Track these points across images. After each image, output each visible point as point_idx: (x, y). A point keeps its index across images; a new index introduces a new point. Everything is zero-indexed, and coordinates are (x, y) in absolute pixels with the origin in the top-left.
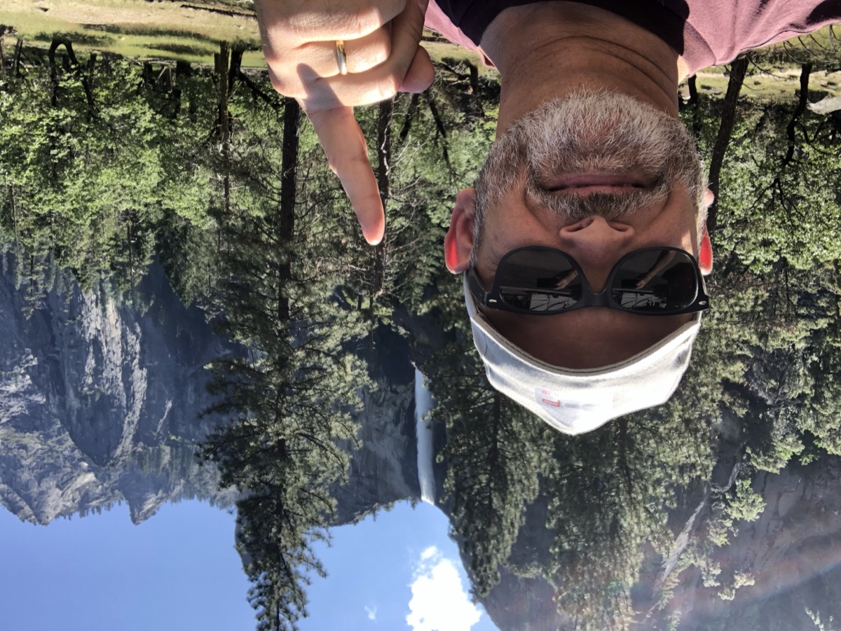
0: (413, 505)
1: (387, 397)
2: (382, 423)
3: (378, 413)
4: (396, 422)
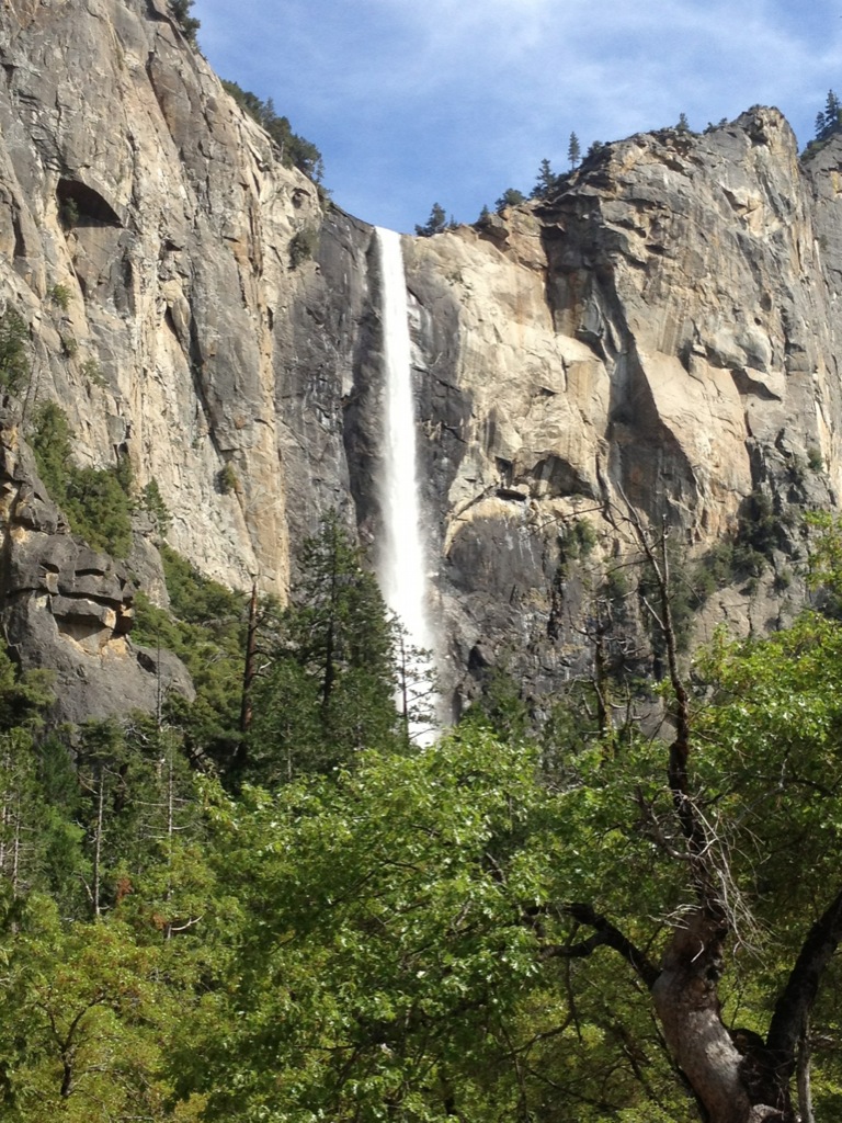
2: (536, 413)
3: (552, 435)
4: (494, 419)
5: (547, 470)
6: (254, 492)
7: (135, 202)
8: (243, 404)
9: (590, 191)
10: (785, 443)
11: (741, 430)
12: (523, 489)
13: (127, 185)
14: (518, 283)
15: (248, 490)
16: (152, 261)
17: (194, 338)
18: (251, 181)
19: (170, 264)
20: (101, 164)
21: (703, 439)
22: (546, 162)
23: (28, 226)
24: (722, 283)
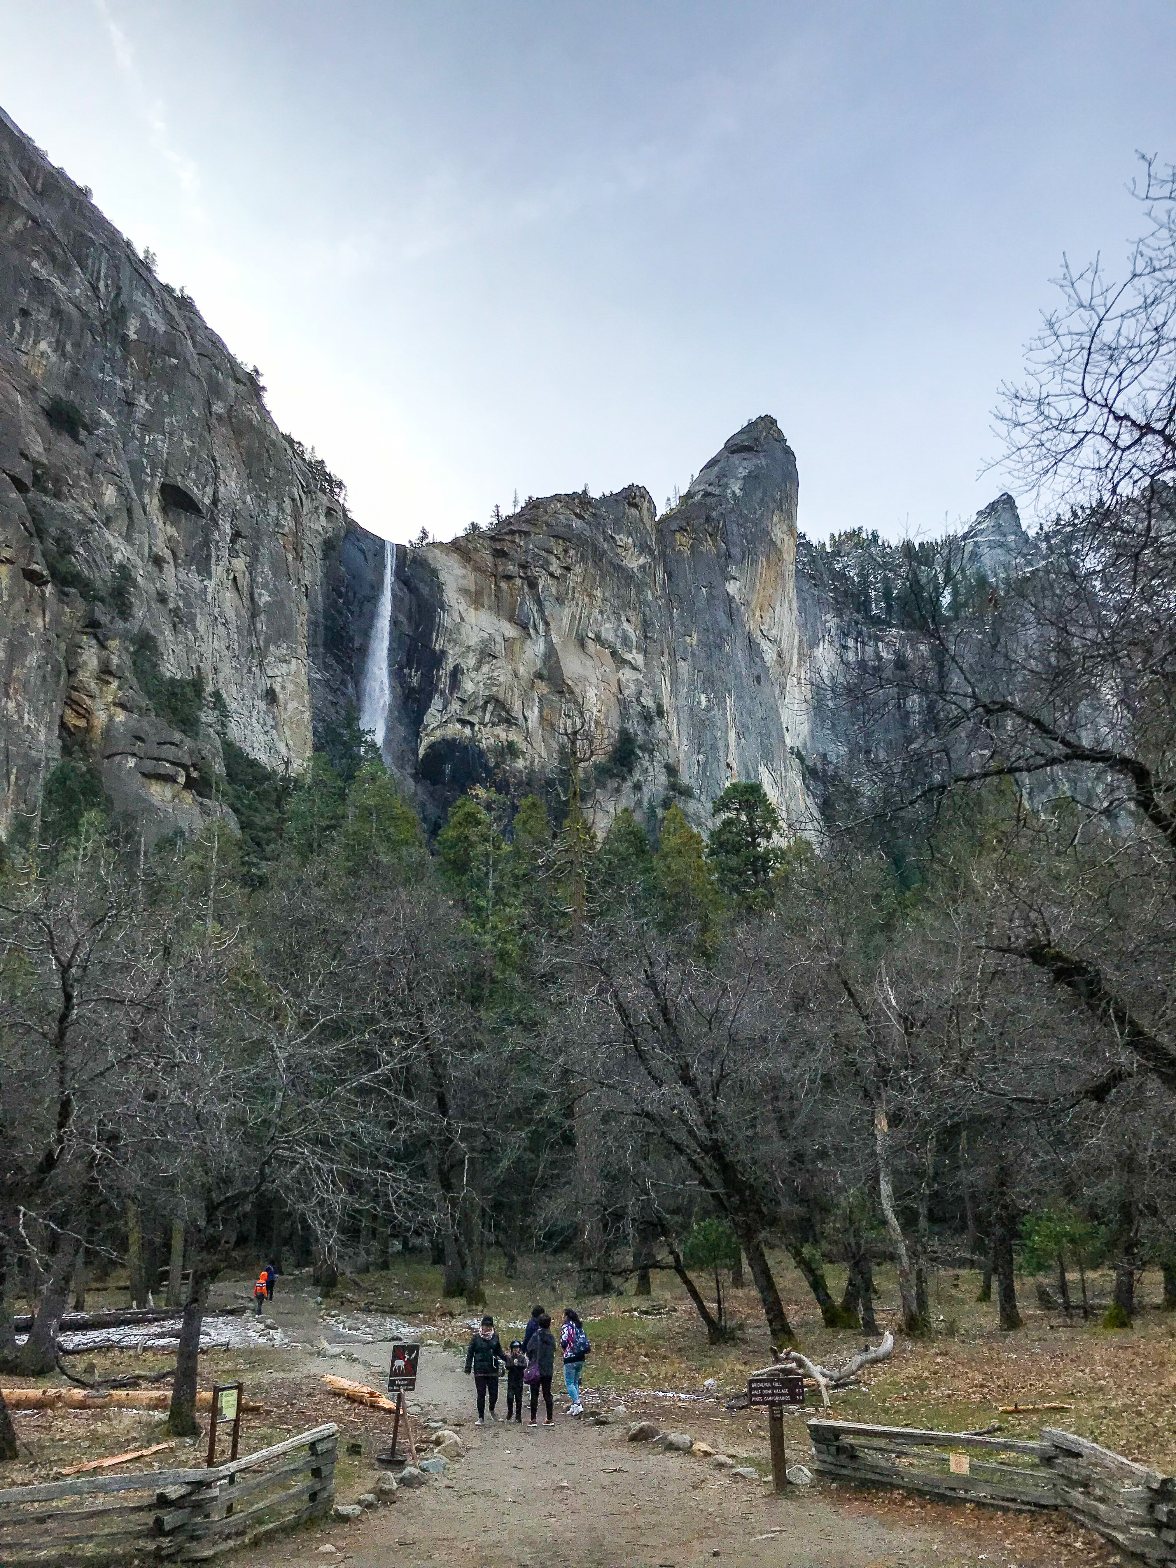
5: (490, 707)
6: (289, 706)
7: (215, 501)
8: (285, 645)
9: (525, 527)
10: (642, 700)
11: (614, 689)
12: (474, 719)
13: (209, 490)
14: (476, 583)
15: (286, 704)
16: (225, 544)
17: (252, 599)
18: (297, 497)
19: (237, 547)
20: (193, 475)
21: (591, 693)
22: (497, 506)
23: (138, 512)
24: (607, 594)
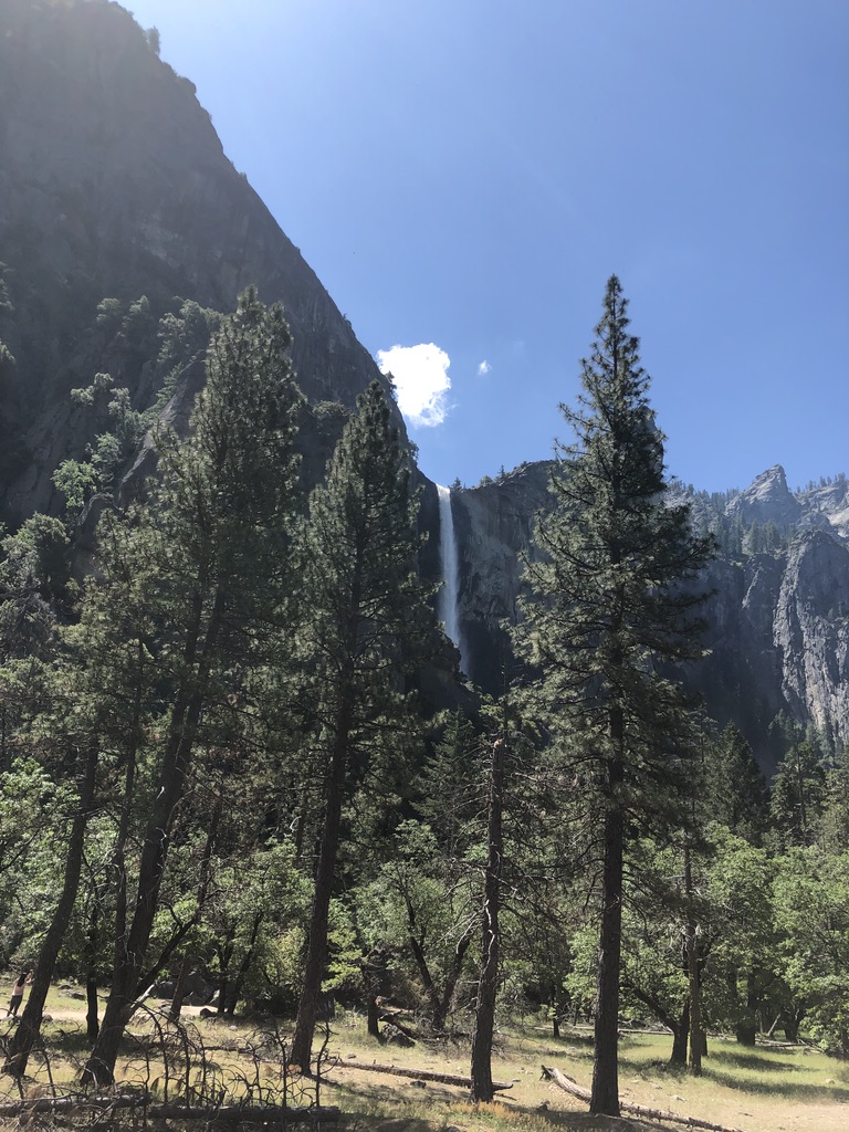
0: (458, 483)
1: (487, 606)
2: (493, 577)
3: (498, 588)
4: (477, 577)
9: (522, 482)
12: (484, 611)
14: (489, 517)
